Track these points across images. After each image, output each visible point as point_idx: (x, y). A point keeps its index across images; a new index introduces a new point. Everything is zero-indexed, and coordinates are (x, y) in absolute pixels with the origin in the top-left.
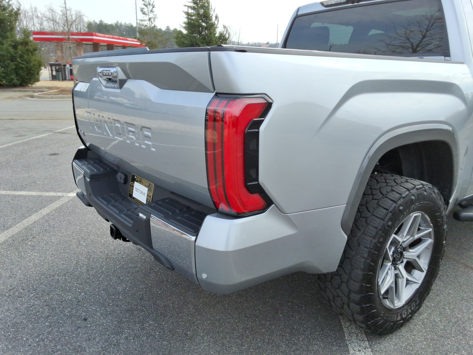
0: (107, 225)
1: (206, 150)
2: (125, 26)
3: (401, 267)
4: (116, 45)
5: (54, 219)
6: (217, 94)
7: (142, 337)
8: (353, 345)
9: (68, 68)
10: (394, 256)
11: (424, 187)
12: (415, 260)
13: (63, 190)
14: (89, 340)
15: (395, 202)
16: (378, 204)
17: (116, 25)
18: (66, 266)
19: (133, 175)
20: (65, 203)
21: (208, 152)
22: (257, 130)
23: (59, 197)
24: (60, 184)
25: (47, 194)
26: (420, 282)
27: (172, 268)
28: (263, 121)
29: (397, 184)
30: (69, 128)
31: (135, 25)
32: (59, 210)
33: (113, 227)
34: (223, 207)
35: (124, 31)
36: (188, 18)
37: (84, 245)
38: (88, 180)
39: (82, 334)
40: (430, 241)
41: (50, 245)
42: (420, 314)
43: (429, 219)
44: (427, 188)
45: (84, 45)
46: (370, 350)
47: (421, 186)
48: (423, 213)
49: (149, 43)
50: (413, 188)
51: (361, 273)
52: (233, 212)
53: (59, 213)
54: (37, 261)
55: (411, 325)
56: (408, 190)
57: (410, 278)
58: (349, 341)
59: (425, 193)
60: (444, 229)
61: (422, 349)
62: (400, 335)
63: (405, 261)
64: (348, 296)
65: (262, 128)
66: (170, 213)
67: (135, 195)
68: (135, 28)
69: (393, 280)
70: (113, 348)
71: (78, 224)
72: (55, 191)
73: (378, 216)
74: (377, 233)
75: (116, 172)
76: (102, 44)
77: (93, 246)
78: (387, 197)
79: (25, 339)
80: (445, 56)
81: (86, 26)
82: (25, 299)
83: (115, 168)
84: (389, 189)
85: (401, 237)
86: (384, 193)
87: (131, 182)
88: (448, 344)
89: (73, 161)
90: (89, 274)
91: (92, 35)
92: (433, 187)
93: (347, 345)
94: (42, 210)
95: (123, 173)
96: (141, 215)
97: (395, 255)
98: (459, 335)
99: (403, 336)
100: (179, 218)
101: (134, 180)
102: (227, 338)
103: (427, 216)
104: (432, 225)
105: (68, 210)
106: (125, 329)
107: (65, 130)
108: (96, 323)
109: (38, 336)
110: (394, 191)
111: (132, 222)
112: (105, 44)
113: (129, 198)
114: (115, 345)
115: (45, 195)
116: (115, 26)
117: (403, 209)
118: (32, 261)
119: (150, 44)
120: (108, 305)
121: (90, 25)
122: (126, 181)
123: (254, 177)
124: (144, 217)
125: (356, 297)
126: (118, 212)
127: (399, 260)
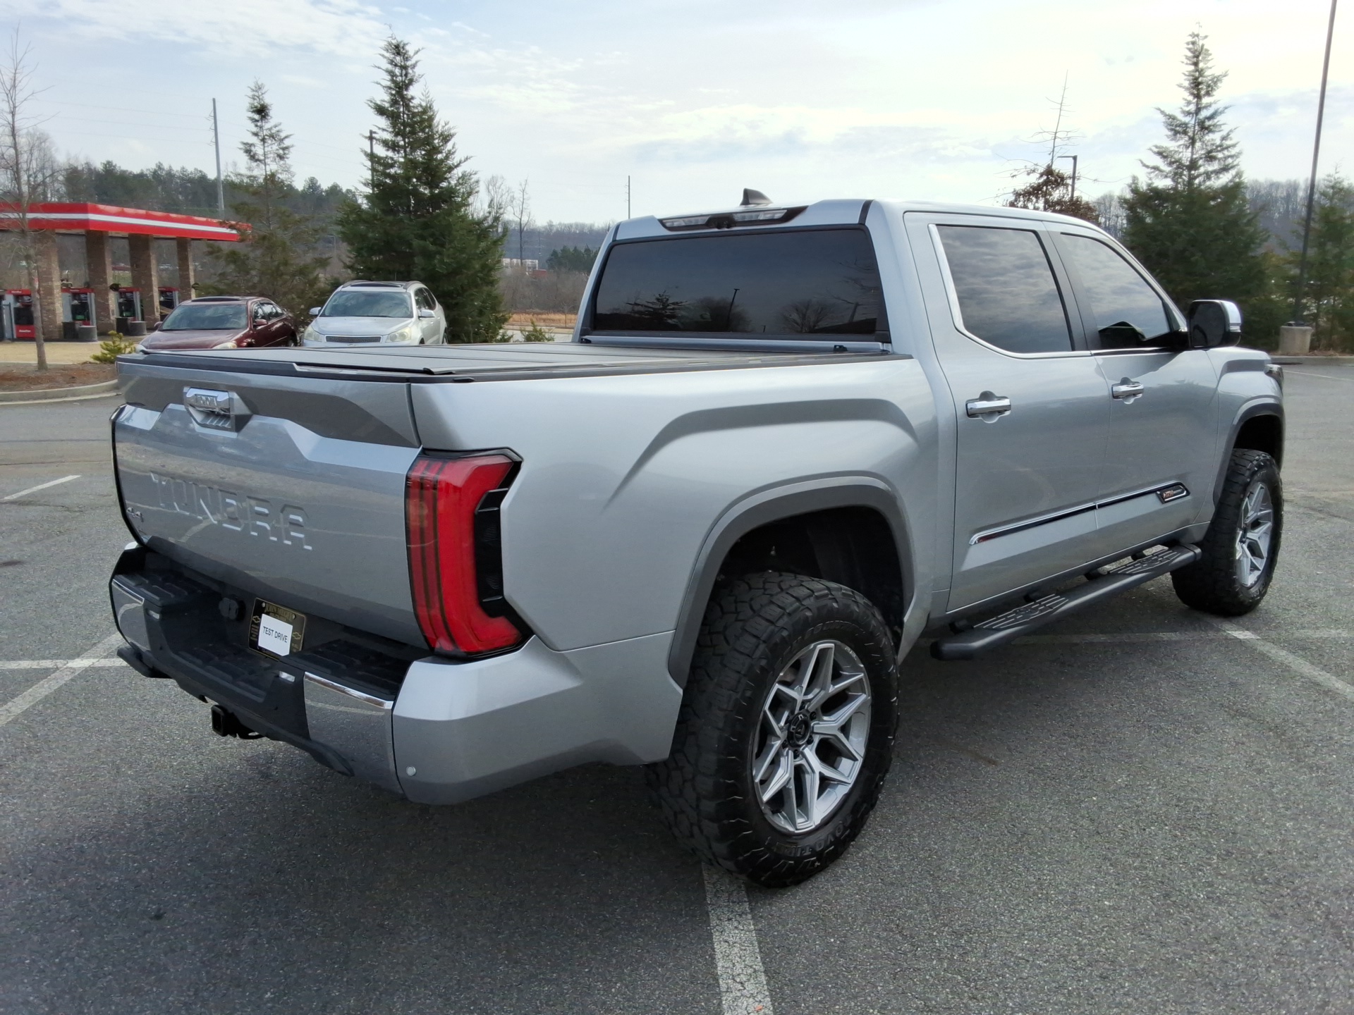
0: (203, 711)
1: (408, 541)
2: (182, 179)
3: (810, 753)
4: (155, 235)
5: (44, 722)
6: (425, 452)
7: (287, 938)
8: (718, 911)
9: (9, 305)
10: (791, 730)
11: (833, 593)
12: (835, 736)
13: (55, 654)
14: (173, 951)
15: (772, 623)
16: (744, 630)
17: (153, 177)
18: (94, 820)
19: (257, 601)
20: (65, 685)
21: (412, 546)
22: (496, 509)
23: (46, 673)
24: (43, 639)
25: (13, 665)
26: (851, 780)
27: (350, 773)
28: (506, 492)
29: (782, 589)
30: (40, 487)
31: (212, 175)
32: (53, 700)
33: (219, 710)
34: (443, 645)
35: (180, 193)
36: (373, 170)
37: (130, 776)
38: (157, 616)
39: (154, 943)
40: (863, 698)
41: (47, 779)
42: (861, 848)
43: (854, 655)
44: (838, 595)
45: (58, 239)
46: (749, 916)
47: (827, 592)
48: (839, 643)
49: (264, 238)
50: (809, 596)
51: (713, 758)
52: (461, 651)
53: (54, 708)
54: (22, 815)
55: (837, 869)
56: (798, 599)
57: (828, 773)
58: (713, 905)
59: (835, 605)
60: (889, 674)
61: (849, 907)
62: (813, 887)
63: (817, 739)
64: (698, 806)
65: (505, 504)
66: (343, 667)
67: (265, 641)
68: (214, 184)
69: (790, 773)
70: (227, 961)
71: (107, 731)
72: (32, 657)
73: (742, 650)
74: (739, 682)
75: (218, 597)
76: (112, 233)
77: (152, 775)
78: (760, 616)
79: (27, 961)
80: (883, 342)
81: (61, 178)
82: (11, 891)
83: (215, 587)
84: (765, 599)
85: (797, 691)
86: (756, 607)
87: (254, 615)
88: (902, 895)
89: (113, 577)
90: (152, 833)
91: (84, 209)
92: (853, 592)
93: (707, 913)
94: (10, 704)
95: (232, 597)
96: (284, 675)
97: (792, 727)
98: (926, 878)
99: (818, 888)
100: (360, 673)
101: (260, 611)
102: (467, 924)
103: (847, 648)
104: (862, 666)
105: (77, 702)
106: (248, 927)
107: (28, 495)
108: (183, 920)
109: (58, 953)
110: (773, 603)
111: (264, 693)
112: (126, 234)
113: (250, 650)
114: (229, 955)
115: (10, 667)
116: (150, 177)
117: (789, 635)
118: (9, 816)
119: (266, 243)
120: (207, 887)
121: (74, 176)
122: (242, 614)
123: (494, 587)
124: (291, 678)
125: (709, 806)
126: (230, 678)
127: (803, 737)
